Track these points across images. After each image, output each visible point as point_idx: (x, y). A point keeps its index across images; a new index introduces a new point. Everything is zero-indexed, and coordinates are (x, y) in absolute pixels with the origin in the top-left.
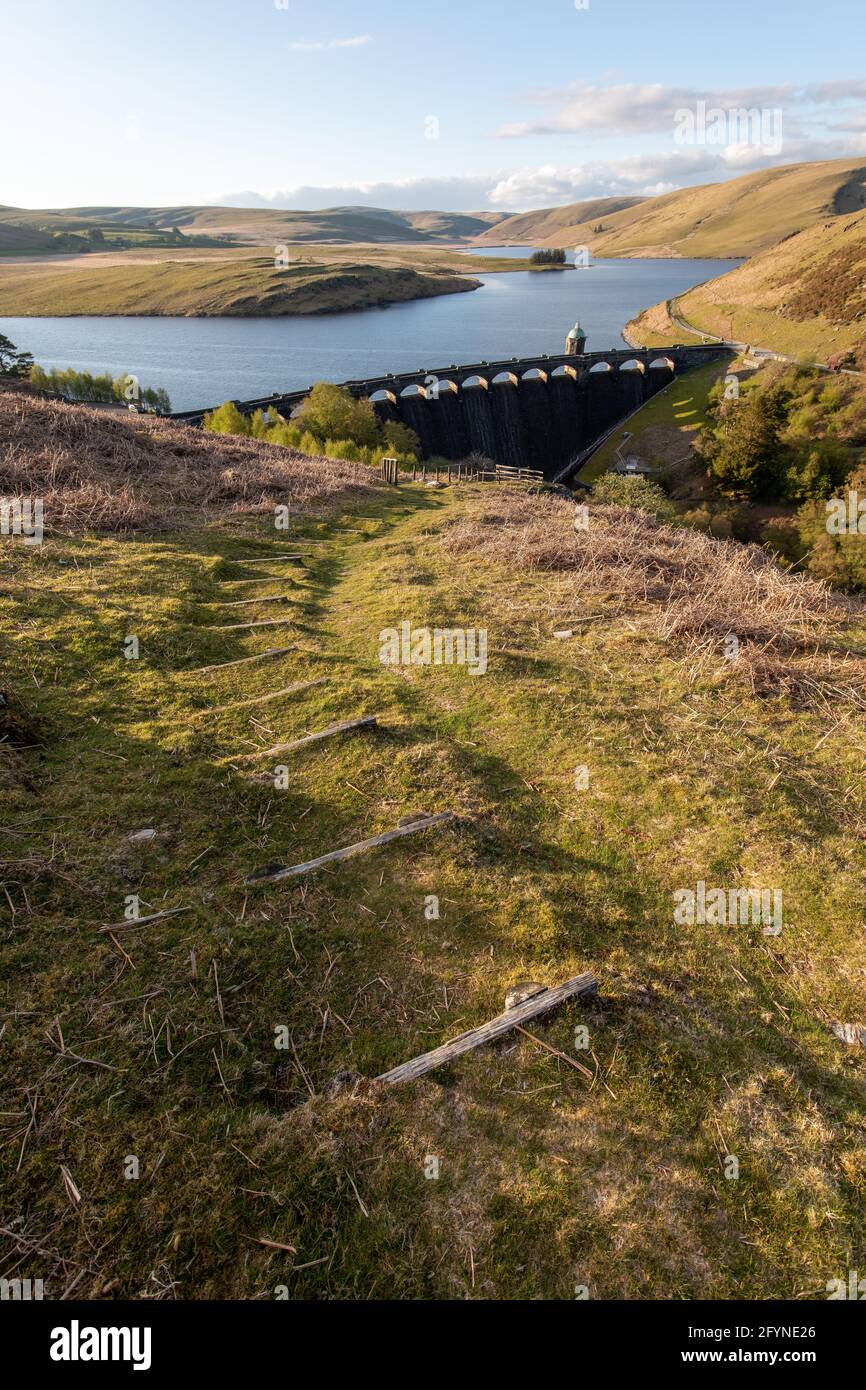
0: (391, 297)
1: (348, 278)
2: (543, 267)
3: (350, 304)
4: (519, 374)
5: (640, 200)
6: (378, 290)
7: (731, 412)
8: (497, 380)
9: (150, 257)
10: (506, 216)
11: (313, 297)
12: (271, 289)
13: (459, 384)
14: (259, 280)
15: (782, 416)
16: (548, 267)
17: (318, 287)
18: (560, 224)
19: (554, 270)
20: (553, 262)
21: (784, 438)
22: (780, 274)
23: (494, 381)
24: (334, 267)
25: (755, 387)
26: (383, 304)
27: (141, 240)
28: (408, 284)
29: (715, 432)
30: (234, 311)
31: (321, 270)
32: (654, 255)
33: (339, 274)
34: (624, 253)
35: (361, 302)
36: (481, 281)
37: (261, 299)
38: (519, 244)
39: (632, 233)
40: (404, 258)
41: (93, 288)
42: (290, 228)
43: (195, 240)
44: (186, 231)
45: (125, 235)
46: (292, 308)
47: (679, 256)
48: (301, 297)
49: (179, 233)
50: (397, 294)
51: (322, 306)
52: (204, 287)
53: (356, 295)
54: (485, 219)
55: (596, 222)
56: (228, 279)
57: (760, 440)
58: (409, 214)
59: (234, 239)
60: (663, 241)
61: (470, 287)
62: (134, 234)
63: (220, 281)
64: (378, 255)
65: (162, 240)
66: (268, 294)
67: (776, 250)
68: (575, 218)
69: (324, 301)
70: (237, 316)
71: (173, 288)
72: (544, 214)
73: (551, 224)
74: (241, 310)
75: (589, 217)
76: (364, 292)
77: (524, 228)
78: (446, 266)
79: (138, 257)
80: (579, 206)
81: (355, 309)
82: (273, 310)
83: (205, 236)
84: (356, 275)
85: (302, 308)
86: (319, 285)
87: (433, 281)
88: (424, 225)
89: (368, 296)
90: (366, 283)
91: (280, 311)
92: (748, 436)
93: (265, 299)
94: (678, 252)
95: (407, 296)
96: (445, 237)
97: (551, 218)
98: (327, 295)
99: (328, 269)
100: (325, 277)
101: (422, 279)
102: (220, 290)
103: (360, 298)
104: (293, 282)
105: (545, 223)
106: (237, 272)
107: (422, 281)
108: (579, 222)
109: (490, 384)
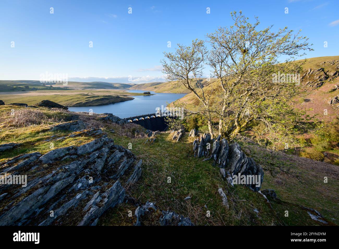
0: (115, 101)
1: (105, 98)
2: (146, 95)
3: (106, 103)
4: (150, 117)
5: (162, 83)
6: (112, 100)
7: (189, 122)
8: (146, 118)
9: (45, 92)
10: (135, 84)
11: (97, 102)
12: (86, 101)
13: (138, 119)
14: (82, 99)
15: (197, 122)
16: (147, 95)
17: (98, 100)
18: (147, 86)
19: (148, 95)
20: (148, 94)
21: (198, 125)
22: (191, 99)
23: (145, 118)
24: (101, 96)
25: (192, 117)
26: (113, 103)
27: (41, 88)
28: (118, 99)
29: (187, 125)
30: (76, 105)
31: (98, 96)
32: (167, 92)
33: (103, 97)
34: (161, 92)
35: (108, 103)
36: (134, 98)
37: (83, 103)
38: (139, 89)
39: (162, 89)
40: (115, 93)
41: (33, 101)
42: (83, 86)
43: (57, 88)
44: (54, 86)
45: (36, 87)
46: (91, 104)
47: (172, 93)
48: (94, 102)
49: (52, 87)
50: (116, 101)
51: (99, 104)
52: (68, 100)
53: (107, 101)
54: (131, 85)
55: (155, 86)
56: (74, 99)
57: (195, 126)
58: (113, 83)
59: (68, 88)
60: (168, 90)
61: (132, 99)
62: (39, 87)
63: (72, 99)
64: (109, 92)
65: (47, 88)
66: (85, 102)
67: (189, 95)
68: (150, 85)
69: (100, 103)
70: (77, 106)
71: (58, 101)
72: (144, 84)
73: (145, 86)
74: (78, 105)
75: (153, 85)
76: (109, 101)
77: (139, 87)
78: (125, 95)
79: (41, 92)
80: (150, 83)
81: (107, 104)
82: (87, 105)
83: (59, 87)
84: (107, 98)
85: (94, 104)
86: (98, 99)
87: (124, 98)
88: (117, 85)
89: (110, 101)
90: (109, 99)
91: (89, 105)
92: (193, 125)
93: (84, 103)
94: (172, 92)
95: (118, 101)
96: (122, 88)
97: (145, 85)
98: (100, 102)
99: (100, 96)
100: (100, 98)
101: (121, 98)
102: (72, 101)
103: (108, 102)
104: (92, 99)
105: (144, 86)
106: (76, 97)
107: (122, 98)
108: (151, 86)
109: (144, 119)
